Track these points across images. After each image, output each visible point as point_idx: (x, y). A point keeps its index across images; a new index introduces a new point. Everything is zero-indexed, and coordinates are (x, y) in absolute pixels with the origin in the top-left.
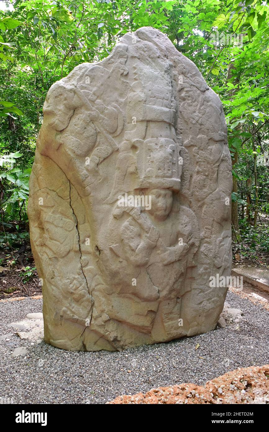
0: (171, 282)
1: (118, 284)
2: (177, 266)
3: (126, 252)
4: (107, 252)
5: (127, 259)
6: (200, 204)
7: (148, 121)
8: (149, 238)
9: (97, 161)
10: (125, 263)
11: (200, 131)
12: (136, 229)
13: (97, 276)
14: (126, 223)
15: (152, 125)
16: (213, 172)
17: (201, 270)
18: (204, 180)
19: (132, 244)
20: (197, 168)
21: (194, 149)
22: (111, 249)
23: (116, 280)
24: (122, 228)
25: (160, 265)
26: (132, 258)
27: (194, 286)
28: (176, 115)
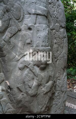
0: (46, 103)
1: (21, 107)
2: (49, 94)
3: (26, 89)
4: (16, 90)
5: (27, 93)
6: (56, 60)
7: (37, 14)
8: (38, 80)
9: (10, 36)
10: (25, 95)
11: (57, 22)
12: (31, 75)
13: (8, 104)
14: (26, 71)
15: (39, 17)
16: (61, 43)
18: (58, 47)
19: (30, 84)
20: (55, 41)
21: (54, 31)
22: (18, 88)
23: (20, 105)
24: (24, 75)
25: (42, 94)
26: (30, 92)
27: (54, 103)
28: (48, 12)
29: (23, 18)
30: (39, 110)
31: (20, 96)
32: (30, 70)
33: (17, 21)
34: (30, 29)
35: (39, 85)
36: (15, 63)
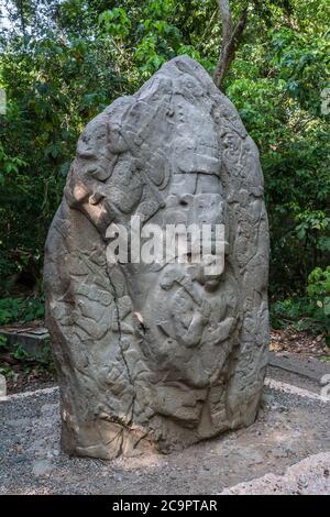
0: (221, 364)
1: (166, 370)
2: (226, 345)
3: (176, 330)
4: (155, 331)
5: (178, 339)
6: (241, 271)
7: (199, 173)
9: (143, 220)
10: (175, 343)
11: (242, 185)
12: (189, 302)
13: (140, 361)
14: (177, 293)
15: (202, 177)
16: (254, 233)
17: (244, 348)
18: (246, 242)
19: (184, 321)
20: (239, 228)
21: (236, 205)
22: (160, 327)
23: (164, 365)
24: (173, 301)
25: (211, 344)
26: (184, 337)
27: (238, 369)
28: (223, 166)
29: (169, 181)
30: (205, 379)
31: (164, 345)
32: (186, 290)
33: (157, 189)
34: (183, 203)
35: (204, 324)
36: (154, 275)
